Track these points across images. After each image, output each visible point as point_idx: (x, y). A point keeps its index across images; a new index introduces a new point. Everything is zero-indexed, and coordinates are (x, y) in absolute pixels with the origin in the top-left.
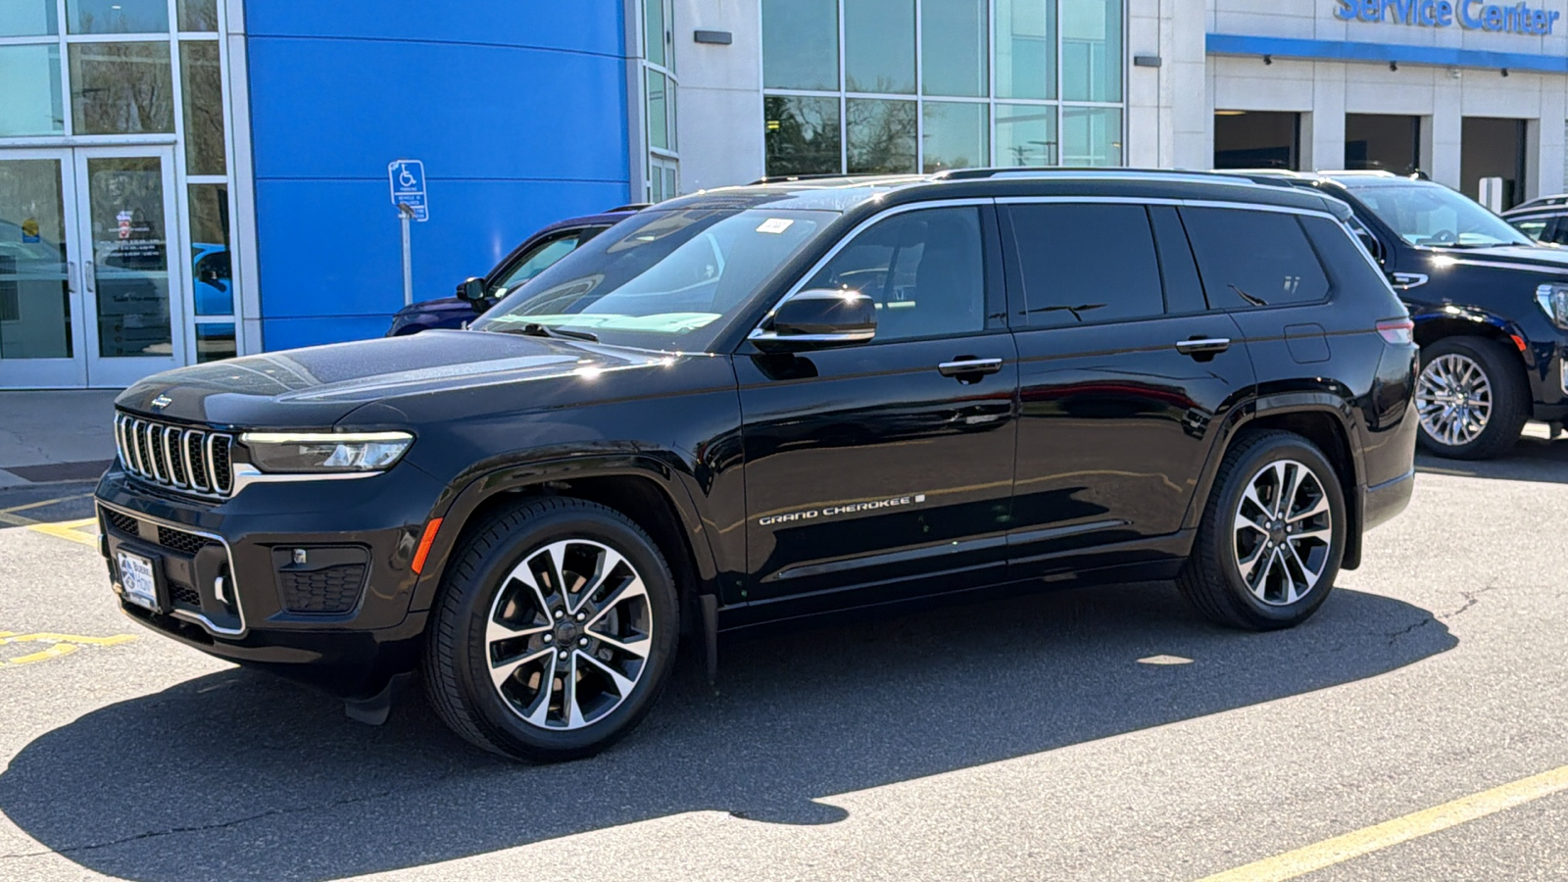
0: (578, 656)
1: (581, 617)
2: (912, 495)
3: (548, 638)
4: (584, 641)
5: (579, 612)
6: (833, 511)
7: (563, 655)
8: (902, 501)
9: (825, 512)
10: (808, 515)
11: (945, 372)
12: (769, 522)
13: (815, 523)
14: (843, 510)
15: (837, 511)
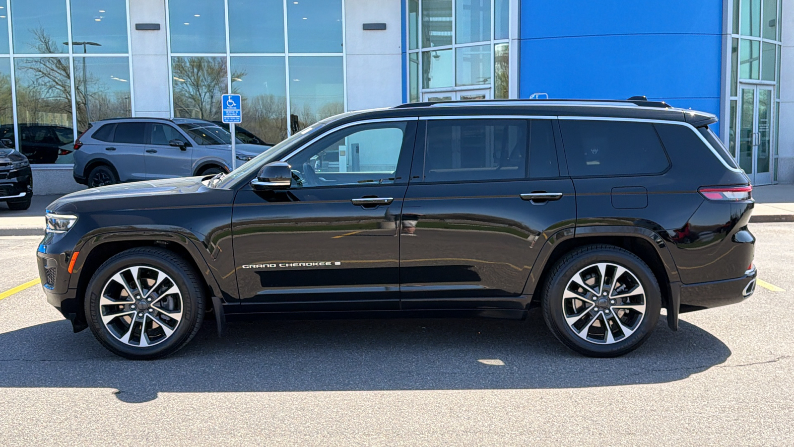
0: (147, 316)
1: (149, 299)
2: (333, 262)
3: (133, 307)
4: (151, 310)
5: (148, 297)
6: (285, 265)
7: (141, 315)
8: (327, 264)
9: (280, 265)
10: (271, 266)
11: (354, 203)
12: (248, 267)
13: (274, 270)
14: (291, 265)
15: (287, 265)
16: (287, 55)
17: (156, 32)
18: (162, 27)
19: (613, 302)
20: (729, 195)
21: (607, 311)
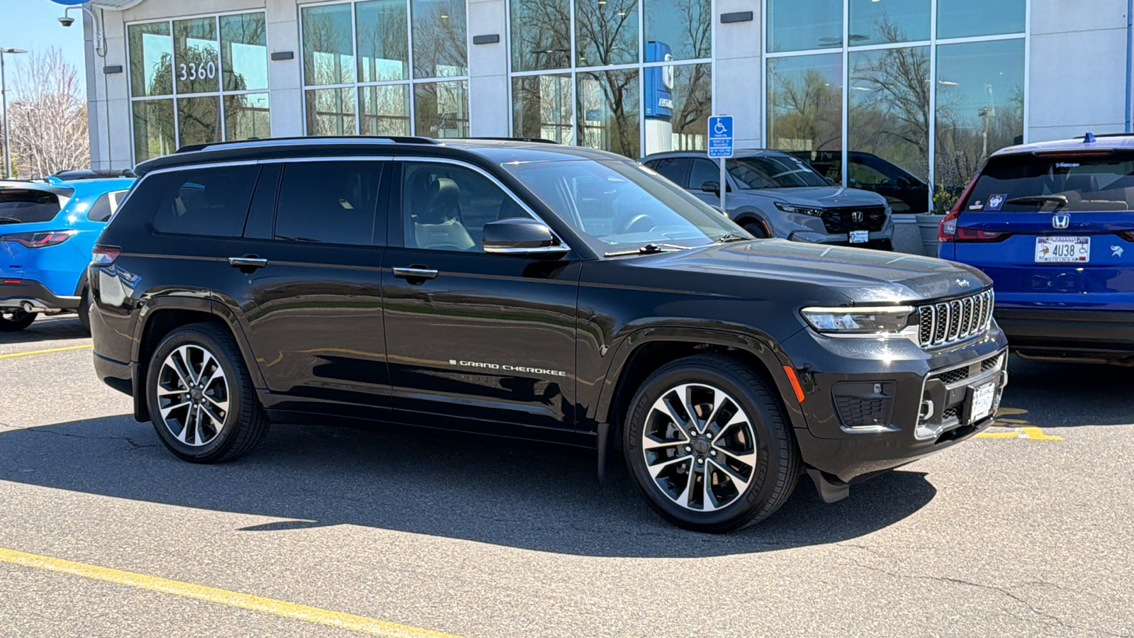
16: (933, 42)
17: (747, 23)
18: (756, 16)
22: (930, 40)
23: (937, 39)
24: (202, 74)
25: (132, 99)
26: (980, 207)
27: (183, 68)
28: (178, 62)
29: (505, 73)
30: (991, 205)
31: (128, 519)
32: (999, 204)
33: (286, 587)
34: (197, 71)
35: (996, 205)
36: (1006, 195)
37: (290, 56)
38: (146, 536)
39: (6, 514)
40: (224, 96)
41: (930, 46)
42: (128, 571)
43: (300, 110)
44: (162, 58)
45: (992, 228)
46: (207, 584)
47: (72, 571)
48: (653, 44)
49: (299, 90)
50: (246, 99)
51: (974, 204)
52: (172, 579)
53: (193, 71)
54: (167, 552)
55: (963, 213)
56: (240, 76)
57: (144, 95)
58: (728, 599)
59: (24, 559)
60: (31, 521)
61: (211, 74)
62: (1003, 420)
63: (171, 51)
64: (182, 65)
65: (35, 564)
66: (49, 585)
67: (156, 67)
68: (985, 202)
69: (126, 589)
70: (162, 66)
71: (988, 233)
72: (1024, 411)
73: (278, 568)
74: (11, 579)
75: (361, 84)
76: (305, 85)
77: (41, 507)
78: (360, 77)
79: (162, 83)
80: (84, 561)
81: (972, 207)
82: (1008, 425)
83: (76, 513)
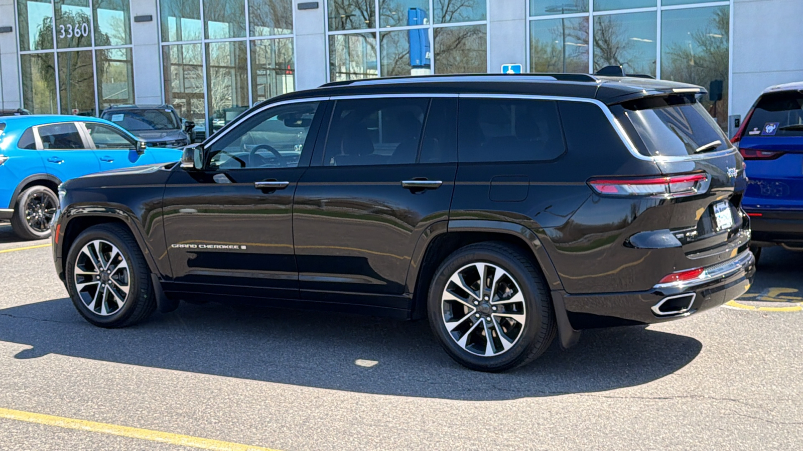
2: (240, 245)
8: (235, 247)
9: (200, 246)
10: (193, 246)
12: (176, 247)
15: (205, 247)
19: (494, 308)
20: (631, 189)
21: (489, 319)
22: (656, 6)
23: (662, 5)
24: (77, 33)
25: (20, 53)
26: (758, 132)
27: (62, 28)
28: (58, 24)
29: (323, 32)
30: (767, 131)
31: (132, 387)
32: (774, 130)
33: (290, 440)
34: (73, 30)
35: (771, 131)
36: (778, 123)
37: (149, 18)
38: (153, 401)
39: (28, 385)
40: (96, 51)
41: (656, 11)
42: (153, 430)
43: (158, 61)
44: (44, 21)
45: (767, 149)
46: (224, 439)
47: (106, 431)
48: (414, 11)
49: (157, 46)
50: (112, 53)
51: (753, 130)
52: (193, 435)
53: (70, 31)
54: (177, 414)
55: (744, 137)
56: (106, 35)
57: (29, 49)
58: (651, 444)
59: (61, 422)
60: (51, 391)
61: (85, 33)
62: (783, 297)
63: (51, 14)
64: (61, 26)
65: (73, 426)
66: (94, 443)
67: (39, 28)
68: (762, 128)
69: (159, 445)
70: (44, 27)
71: (765, 153)
72: (796, 290)
73: (275, 425)
74: (59, 439)
75: (207, 41)
76: (162, 41)
77: (54, 379)
78: (207, 35)
79: (45, 40)
80: (113, 423)
81: (751, 133)
82: (789, 301)
83: (86, 383)
